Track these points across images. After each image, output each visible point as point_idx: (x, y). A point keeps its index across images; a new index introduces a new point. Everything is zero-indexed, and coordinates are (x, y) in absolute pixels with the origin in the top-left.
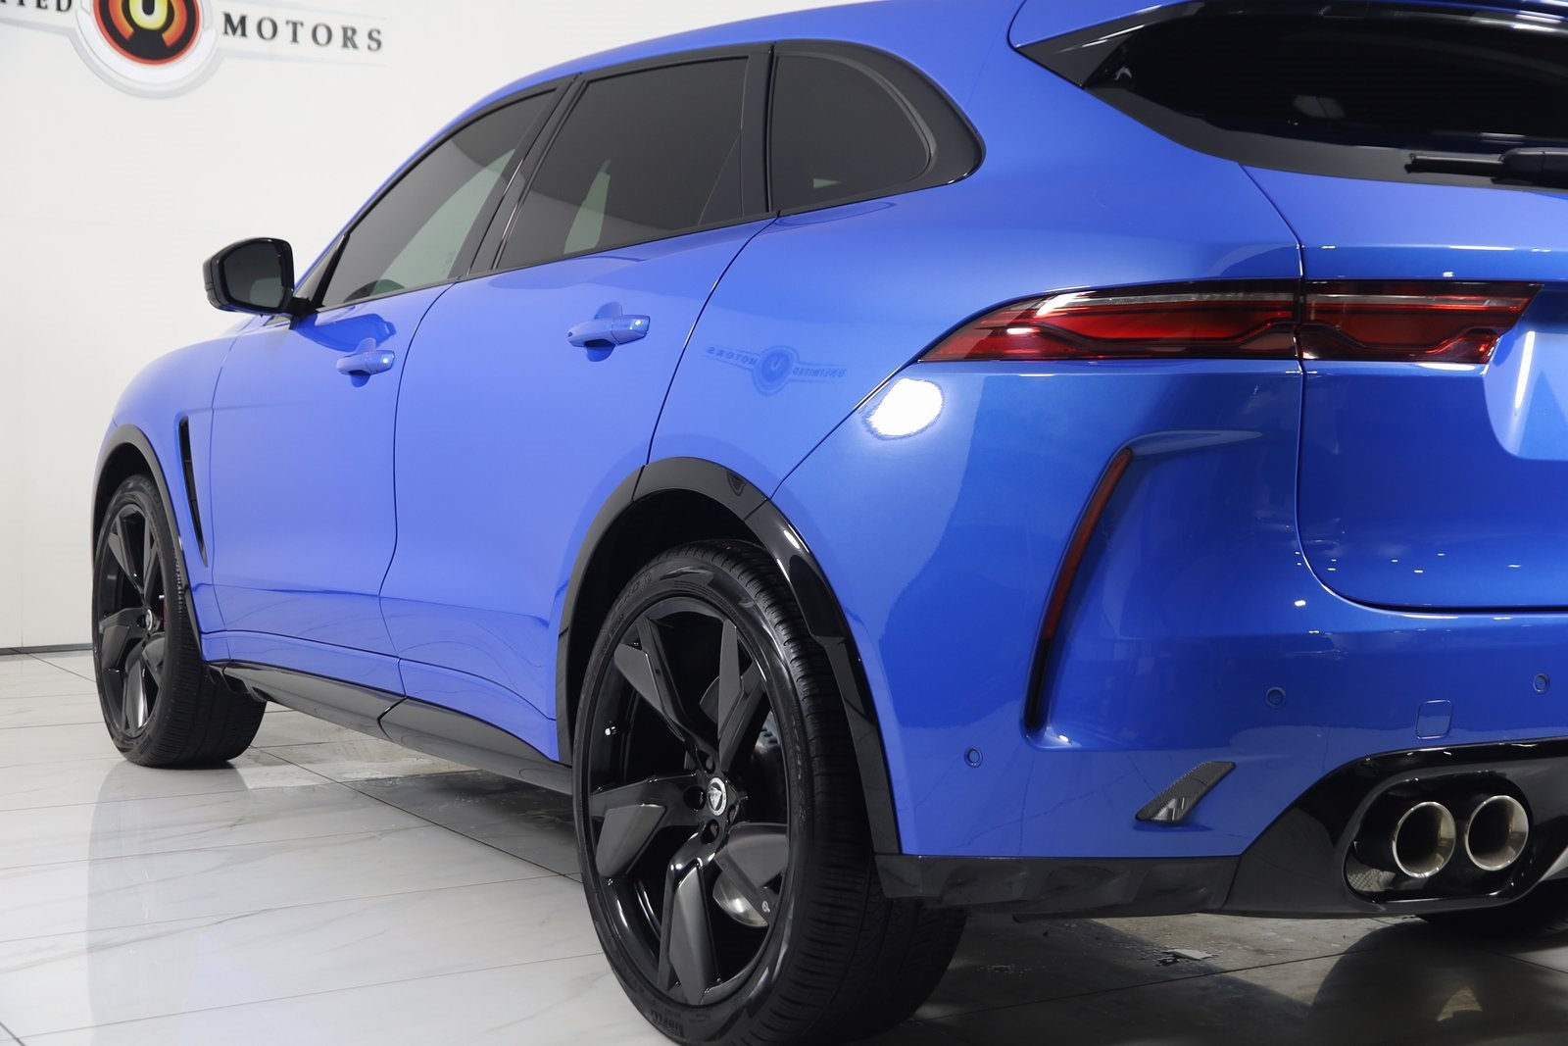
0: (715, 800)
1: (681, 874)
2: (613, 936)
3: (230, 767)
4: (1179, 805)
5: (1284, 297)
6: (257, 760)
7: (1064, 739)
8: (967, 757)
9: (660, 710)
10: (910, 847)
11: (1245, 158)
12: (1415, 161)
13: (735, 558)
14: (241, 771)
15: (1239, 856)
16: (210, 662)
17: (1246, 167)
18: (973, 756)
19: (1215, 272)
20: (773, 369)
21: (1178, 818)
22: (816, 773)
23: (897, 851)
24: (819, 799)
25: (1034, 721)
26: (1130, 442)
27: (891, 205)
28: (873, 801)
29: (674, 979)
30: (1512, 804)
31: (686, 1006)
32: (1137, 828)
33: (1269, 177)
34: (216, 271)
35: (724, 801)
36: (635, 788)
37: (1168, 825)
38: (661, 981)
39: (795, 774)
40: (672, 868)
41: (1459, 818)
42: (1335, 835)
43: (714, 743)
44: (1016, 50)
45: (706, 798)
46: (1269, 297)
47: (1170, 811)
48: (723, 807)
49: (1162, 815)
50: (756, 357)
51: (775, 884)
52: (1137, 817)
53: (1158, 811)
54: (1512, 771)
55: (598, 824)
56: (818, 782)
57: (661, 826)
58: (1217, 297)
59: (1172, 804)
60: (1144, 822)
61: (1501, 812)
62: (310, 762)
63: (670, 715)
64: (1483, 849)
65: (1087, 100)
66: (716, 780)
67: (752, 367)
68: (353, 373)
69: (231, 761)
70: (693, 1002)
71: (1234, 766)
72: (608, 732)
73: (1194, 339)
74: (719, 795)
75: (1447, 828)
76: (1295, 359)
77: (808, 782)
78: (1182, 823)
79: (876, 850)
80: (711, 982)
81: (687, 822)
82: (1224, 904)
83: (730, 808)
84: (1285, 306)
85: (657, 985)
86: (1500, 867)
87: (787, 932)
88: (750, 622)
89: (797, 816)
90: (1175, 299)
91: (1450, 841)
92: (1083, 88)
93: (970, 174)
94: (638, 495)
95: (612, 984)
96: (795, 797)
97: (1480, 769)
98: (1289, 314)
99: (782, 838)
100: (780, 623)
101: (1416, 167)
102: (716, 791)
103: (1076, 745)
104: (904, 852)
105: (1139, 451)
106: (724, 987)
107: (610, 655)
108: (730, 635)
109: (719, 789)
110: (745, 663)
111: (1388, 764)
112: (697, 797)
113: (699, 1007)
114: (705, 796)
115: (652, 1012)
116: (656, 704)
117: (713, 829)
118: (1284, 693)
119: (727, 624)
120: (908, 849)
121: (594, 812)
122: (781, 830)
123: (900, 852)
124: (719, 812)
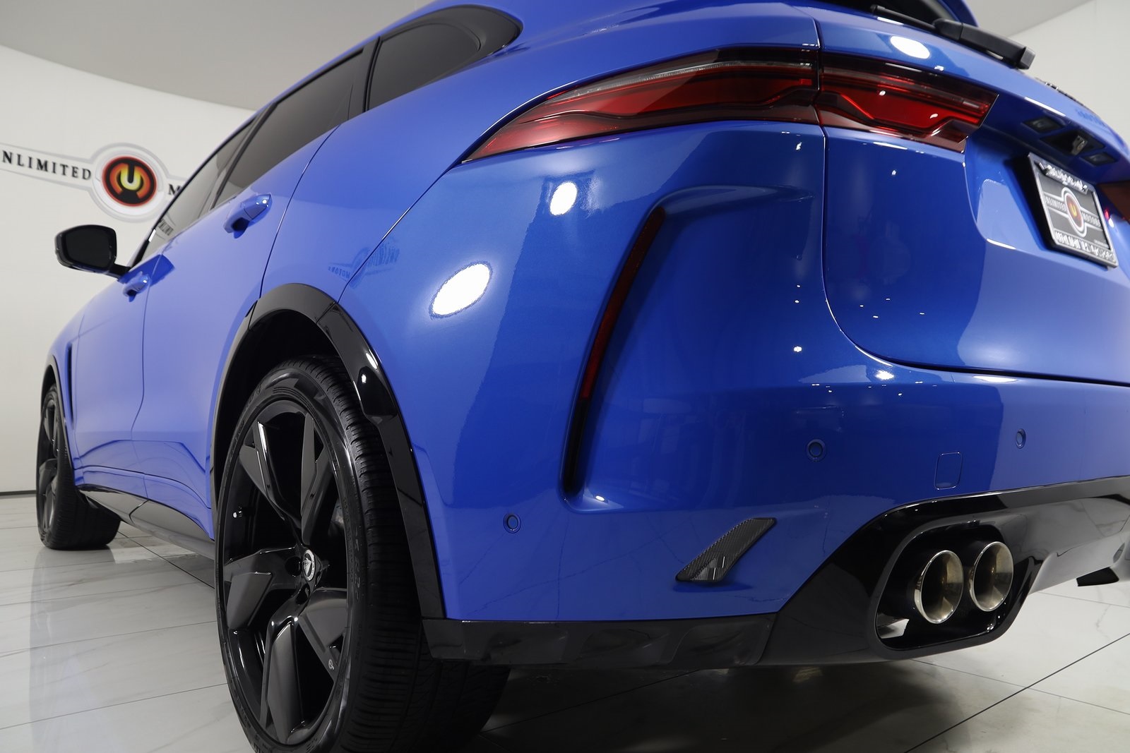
0: (307, 568)
1: (279, 629)
2: (234, 678)
3: (108, 548)
4: (719, 564)
6: (124, 545)
7: (600, 499)
8: (506, 522)
9: (265, 495)
10: (453, 611)
13: (315, 364)
14: (113, 550)
15: (776, 613)
16: (78, 488)
18: (512, 521)
21: (719, 577)
22: (369, 543)
23: (442, 616)
24: (371, 567)
25: (572, 483)
28: (421, 571)
29: (270, 719)
30: (1003, 550)
31: (277, 743)
32: (676, 589)
35: (313, 569)
36: (248, 560)
37: (709, 585)
38: (262, 721)
40: (273, 624)
42: (870, 589)
43: (300, 519)
45: (302, 565)
47: (711, 571)
48: (312, 574)
49: (703, 575)
51: (338, 642)
52: (677, 578)
53: (698, 571)
55: (228, 585)
56: (371, 551)
57: (270, 588)
59: (713, 564)
60: (685, 582)
63: (272, 499)
66: (309, 552)
68: (127, 293)
69: (108, 545)
70: (282, 741)
71: (775, 522)
72: (235, 515)
74: (310, 564)
76: (816, 124)
77: (363, 554)
78: (725, 583)
79: (423, 615)
80: (296, 724)
81: (288, 586)
82: (760, 661)
83: (317, 575)
84: (807, 73)
85: (260, 723)
86: (992, 608)
87: (346, 690)
88: (325, 411)
89: (353, 584)
91: (959, 585)
94: (252, 324)
95: (234, 719)
96: (352, 564)
97: (968, 520)
98: (809, 82)
99: (343, 601)
102: (308, 560)
103: (611, 505)
104: (448, 616)
106: (305, 732)
107: (236, 455)
108: (310, 426)
109: (310, 559)
110: (318, 448)
112: (295, 567)
113: (286, 745)
114: (301, 567)
115: (255, 745)
116: (263, 490)
117: (306, 591)
118: (823, 444)
119: (307, 416)
120: (451, 614)
121: (226, 578)
122: (343, 595)
123: (445, 617)
124: (310, 578)
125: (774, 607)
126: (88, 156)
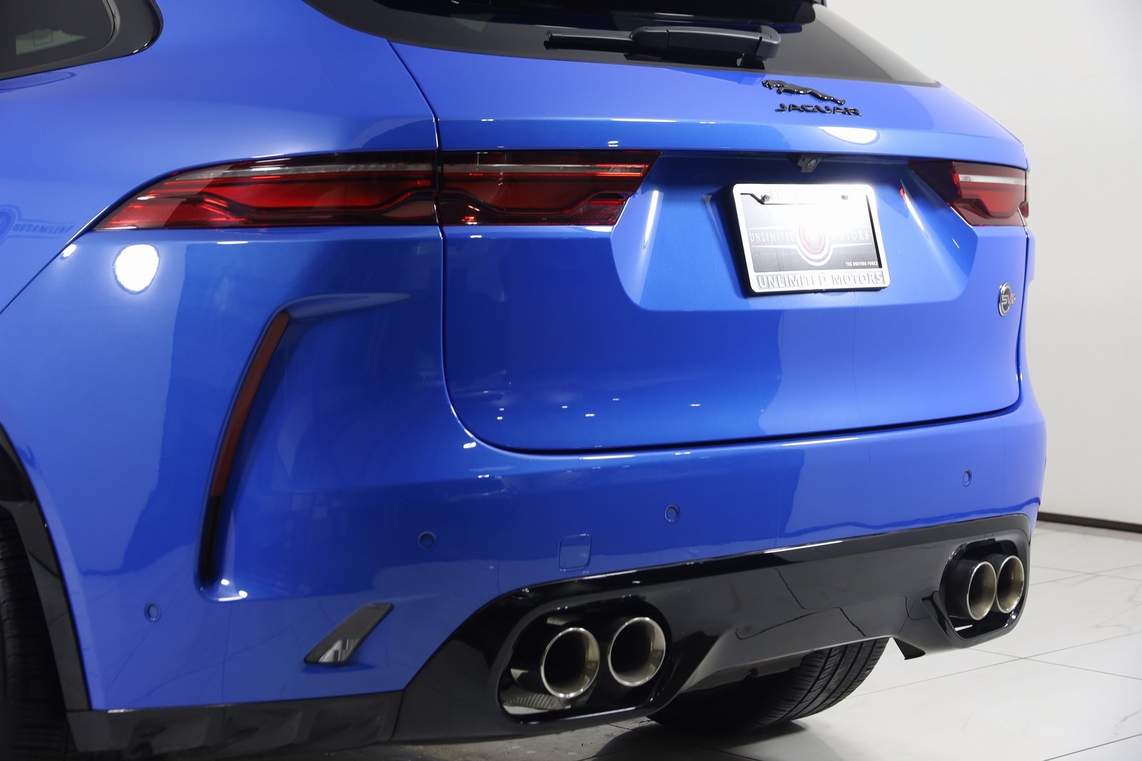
4: (344, 646)
5: (424, 167)
8: (147, 613)
10: (98, 702)
11: (394, 34)
12: (552, 38)
15: (403, 690)
18: (153, 611)
19: (358, 144)
21: (344, 658)
22: (7, 635)
25: (208, 574)
26: (285, 306)
27: (73, 75)
30: (652, 627)
32: (306, 670)
33: (413, 53)
37: (334, 666)
41: (602, 641)
46: (411, 167)
47: (336, 653)
49: (327, 657)
52: (305, 660)
53: (324, 653)
54: (652, 595)
58: (362, 167)
59: (337, 646)
60: (312, 664)
61: (641, 633)
64: (623, 669)
71: (392, 607)
73: (344, 208)
75: (593, 652)
76: (435, 224)
78: (347, 663)
79: (68, 706)
82: (392, 736)
84: (425, 175)
86: (638, 683)
90: (322, 169)
91: (596, 662)
93: (150, 44)
97: (624, 595)
98: (428, 183)
101: (554, 44)
104: (94, 707)
105: (296, 314)
111: (549, 592)
118: (434, 536)
123: (90, 708)
125: (403, 687)
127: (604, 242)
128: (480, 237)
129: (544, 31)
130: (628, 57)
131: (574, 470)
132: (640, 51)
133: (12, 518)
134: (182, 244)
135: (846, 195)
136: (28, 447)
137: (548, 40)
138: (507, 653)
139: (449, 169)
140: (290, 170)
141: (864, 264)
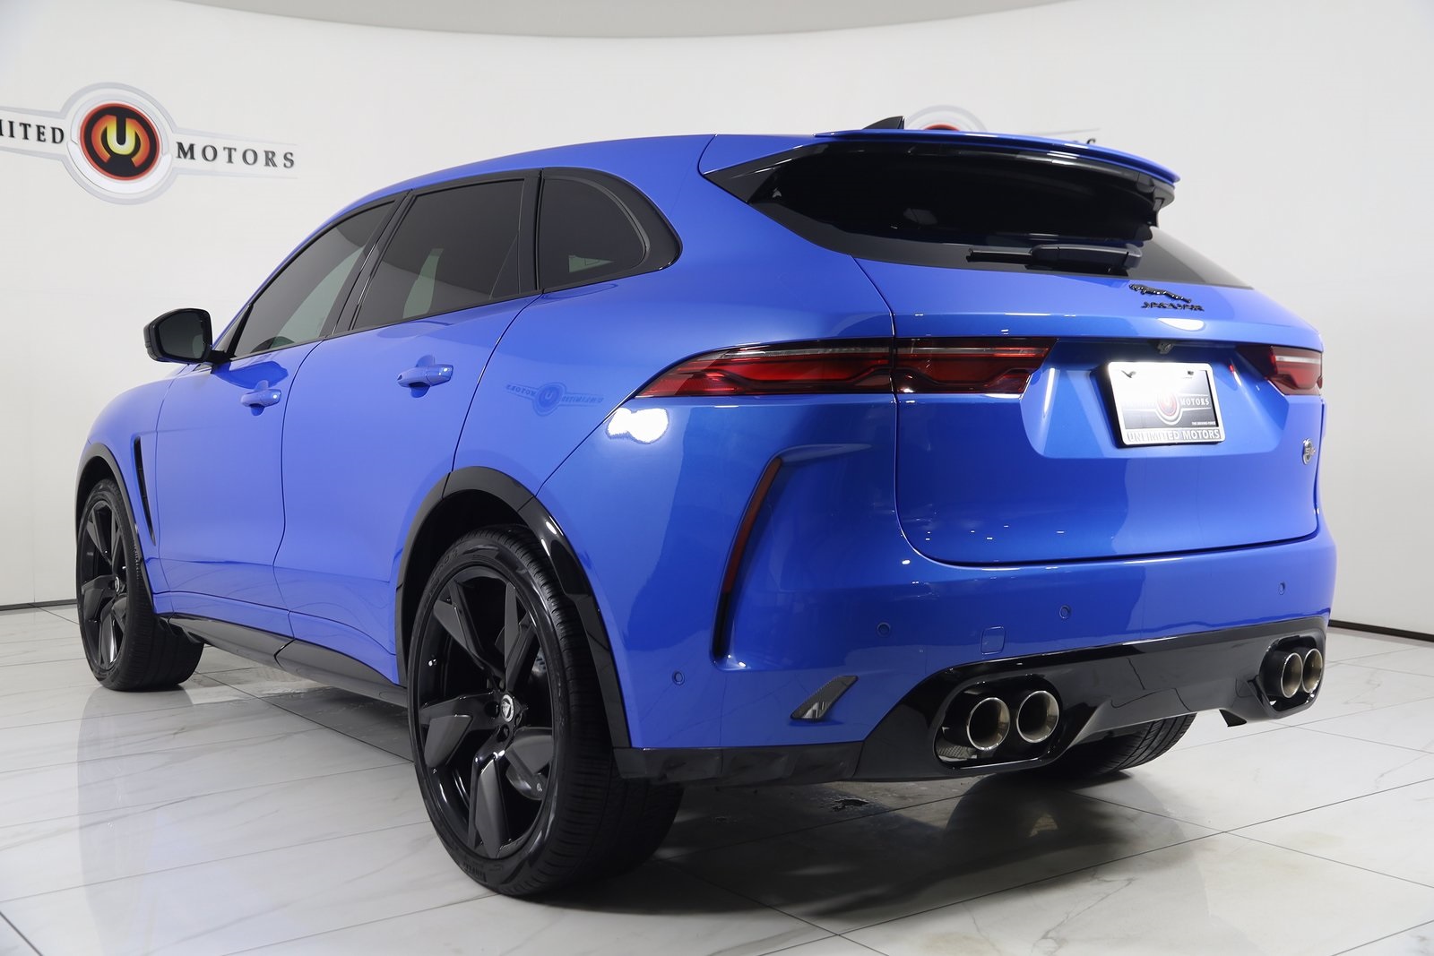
0: (506, 711)
1: (483, 764)
2: (437, 809)
3: (180, 689)
4: (820, 707)
5: (884, 350)
6: (200, 683)
7: (742, 665)
8: (674, 678)
9: (466, 647)
10: (637, 742)
11: (857, 253)
12: (972, 254)
13: (514, 538)
14: (188, 691)
15: (863, 741)
16: (159, 615)
17: (857, 259)
18: (678, 677)
19: (834, 333)
20: (547, 398)
21: (820, 716)
22: (570, 691)
23: (628, 746)
24: (573, 709)
25: (719, 651)
26: (780, 453)
27: (616, 286)
28: (611, 709)
29: (478, 840)
30: (1049, 697)
31: (487, 859)
32: (791, 724)
33: (872, 266)
34: (153, 333)
35: (512, 712)
36: (450, 703)
37: (813, 721)
38: (470, 843)
39: (556, 693)
40: (477, 760)
41: (1012, 708)
43: (503, 670)
44: (704, 176)
45: (500, 709)
46: (872, 350)
47: (814, 712)
48: (512, 716)
49: (809, 715)
50: (535, 390)
51: (545, 771)
52: (792, 717)
53: (806, 712)
54: (1048, 673)
55: (426, 729)
56: (572, 698)
57: (469, 729)
58: (837, 350)
59: (815, 707)
60: (797, 720)
61: (1040, 703)
62: (239, 683)
63: (473, 651)
64: (1030, 727)
65: (751, 212)
66: (507, 697)
67: (533, 398)
68: (252, 405)
69: (181, 684)
70: (492, 856)
71: (857, 679)
72: (430, 663)
73: (823, 380)
74: (508, 707)
75: (1005, 716)
76: (891, 393)
77: (565, 699)
78: (822, 720)
79: (614, 745)
80: (504, 841)
81: (488, 727)
82: (854, 775)
83: (516, 716)
84: (883, 356)
85: (468, 845)
86: (1040, 740)
87: (554, 805)
88: (525, 584)
89: (558, 722)
90: (808, 352)
91: (1007, 724)
92: (748, 203)
93: (672, 263)
94: (445, 495)
95: (437, 843)
96: (556, 708)
97: (1027, 673)
98: (886, 362)
99: (549, 738)
100: (544, 584)
101: (974, 258)
102: (506, 704)
103: (749, 668)
104: (633, 746)
105: (787, 459)
106: (511, 846)
107: (431, 608)
108: (511, 593)
109: (509, 703)
110: (521, 613)
111: (967, 671)
112: (494, 709)
113: (496, 860)
114: (499, 710)
115: (464, 864)
116: (463, 644)
117: (505, 731)
118: (889, 627)
119: (509, 585)
120: (635, 744)
121: (422, 721)
122: (549, 733)
123: (631, 746)
124: (509, 720)
125: (863, 739)
126: (57, 108)
127: (1015, 406)
128: (913, 402)
129: (965, 249)
130: (1028, 268)
131: (979, 579)
132: (1038, 263)
133: (575, 606)
134: (687, 408)
135: (1191, 370)
136: (586, 553)
137: (969, 255)
138: (941, 716)
139: (902, 351)
140: (772, 353)
141: (1205, 423)
